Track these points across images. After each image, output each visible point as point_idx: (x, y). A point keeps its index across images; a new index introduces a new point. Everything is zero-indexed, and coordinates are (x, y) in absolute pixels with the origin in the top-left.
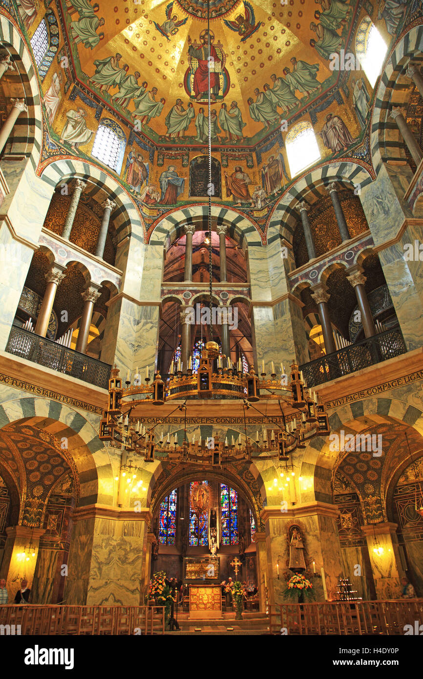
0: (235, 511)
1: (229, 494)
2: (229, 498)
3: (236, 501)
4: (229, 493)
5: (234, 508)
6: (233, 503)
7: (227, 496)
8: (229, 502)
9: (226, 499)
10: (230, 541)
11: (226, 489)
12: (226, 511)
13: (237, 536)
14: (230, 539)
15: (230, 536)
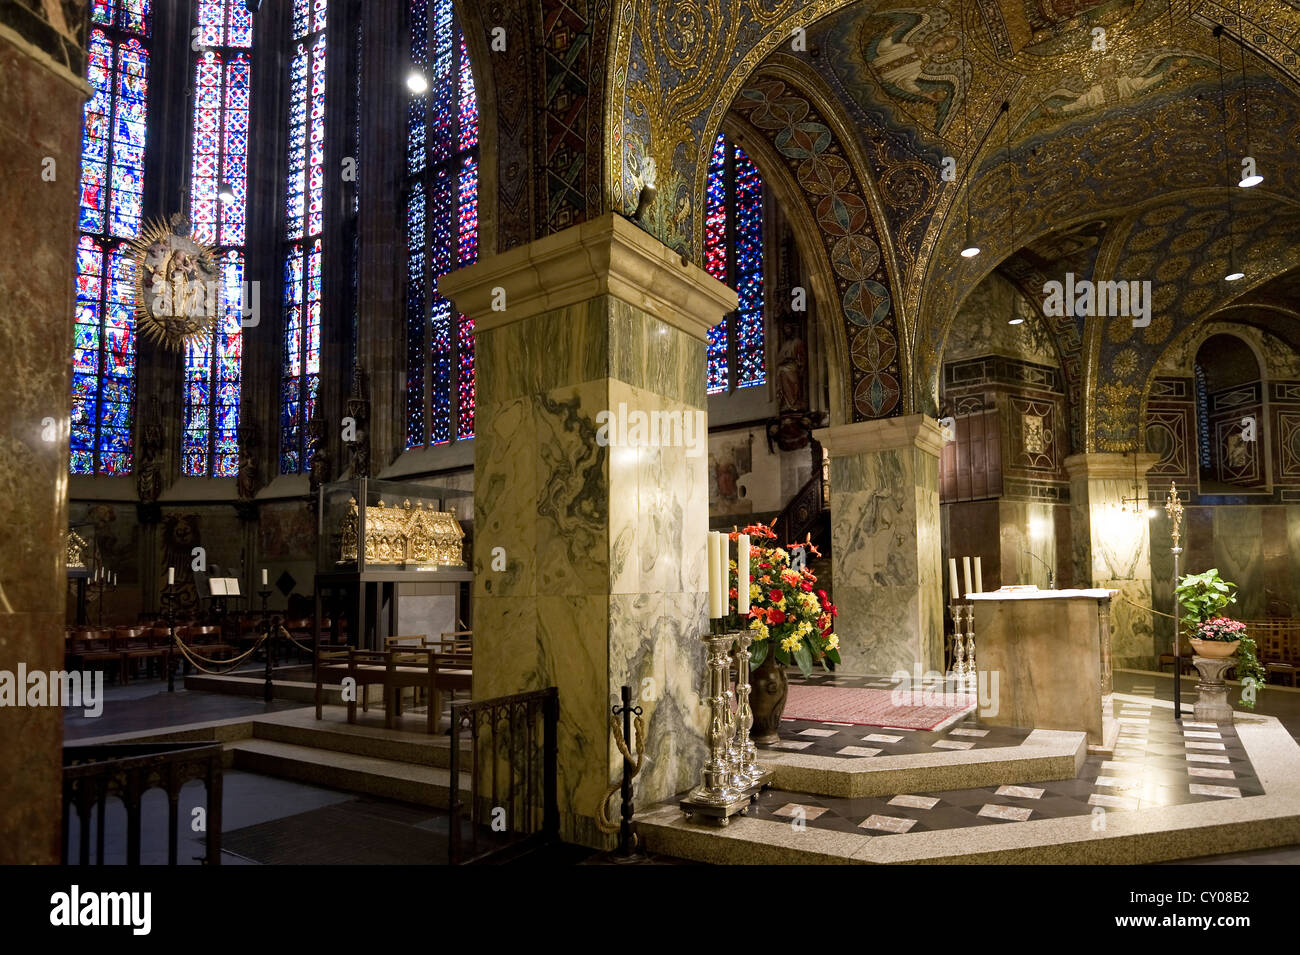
0: (122, 380)
1: (102, 326)
2: (102, 338)
3: (130, 351)
4: (102, 319)
5: (121, 370)
6: (117, 354)
7: (93, 330)
8: (102, 351)
9: (88, 336)
10: (97, 463)
11: (90, 307)
12: (86, 375)
13: (126, 450)
14: (96, 458)
15: (97, 450)
